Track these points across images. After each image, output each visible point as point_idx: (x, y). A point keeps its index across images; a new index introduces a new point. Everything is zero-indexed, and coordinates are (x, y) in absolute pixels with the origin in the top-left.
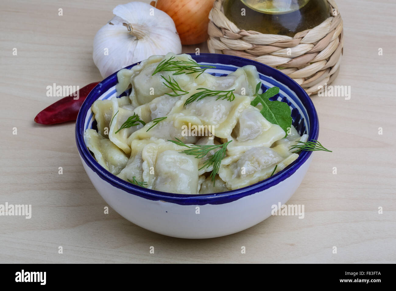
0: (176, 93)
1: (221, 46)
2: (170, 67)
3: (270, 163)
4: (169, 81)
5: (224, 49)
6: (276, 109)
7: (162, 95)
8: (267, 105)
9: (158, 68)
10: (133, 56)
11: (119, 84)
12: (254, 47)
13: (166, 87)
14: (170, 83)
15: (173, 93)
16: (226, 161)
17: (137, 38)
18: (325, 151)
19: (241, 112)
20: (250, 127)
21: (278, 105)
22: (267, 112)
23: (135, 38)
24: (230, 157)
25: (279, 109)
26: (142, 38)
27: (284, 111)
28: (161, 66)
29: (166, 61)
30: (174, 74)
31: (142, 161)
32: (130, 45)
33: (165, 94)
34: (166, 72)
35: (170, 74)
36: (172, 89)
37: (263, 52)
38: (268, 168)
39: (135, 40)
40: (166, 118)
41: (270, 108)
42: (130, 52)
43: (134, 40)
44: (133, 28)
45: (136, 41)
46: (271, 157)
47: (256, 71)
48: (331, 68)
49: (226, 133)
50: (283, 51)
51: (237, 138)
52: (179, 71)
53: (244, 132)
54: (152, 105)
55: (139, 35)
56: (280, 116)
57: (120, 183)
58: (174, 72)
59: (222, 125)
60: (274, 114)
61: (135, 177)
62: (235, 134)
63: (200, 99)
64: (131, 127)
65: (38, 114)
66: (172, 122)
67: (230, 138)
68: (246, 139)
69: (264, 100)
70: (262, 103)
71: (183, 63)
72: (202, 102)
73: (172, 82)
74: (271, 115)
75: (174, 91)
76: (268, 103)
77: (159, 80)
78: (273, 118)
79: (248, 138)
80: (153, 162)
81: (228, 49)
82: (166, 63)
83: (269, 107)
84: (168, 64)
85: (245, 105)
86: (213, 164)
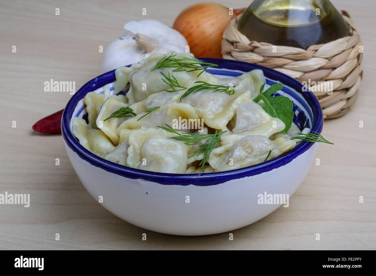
0: (173, 89)
2: (170, 64)
3: (264, 149)
4: (168, 78)
6: (278, 104)
7: (160, 91)
8: (269, 101)
9: (157, 64)
11: (116, 81)
12: (265, 60)
13: (165, 84)
14: (169, 80)
15: (171, 89)
16: (218, 150)
17: (146, 50)
18: (326, 142)
19: (239, 104)
20: (248, 119)
21: (280, 100)
22: (268, 108)
23: (144, 51)
24: (222, 146)
25: (280, 104)
26: (150, 51)
27: (285, 106)
28: (161, 63)
29: (166, 58)
30: (174, 71)
31: (128, 146)
32: (138, 58)
33: (163, 90)
34: (166, 68)
35: (169, 71)
36: (171, 85)
37: (274, 65)
38: (262, 154)
39: (144, 53)
40: (159, 107)
41: (272, 104)
43: (142, 53)
44: (140, 38)
46: (266, 144)
47: (263, 75)
48: (347, 90)
49: (221, 124)
51: (233, 130)
52: (180, 68)
53: (240, 124)
54: (148, 100)
55: (147, 47)
56: (282, 111)
57: (99, 161)
58: (174, 69)
59: (218, 116)
60: (275, 109)
61: (119, 161)
62: (231, 126)
63: (197, 91)
64: (122, 118)
65: (37, 123)
66: (165, 112)
67: (225, 129)
68: (243, 131)
69: (265, 97)
70: (264, 100)
71: (185, 60)
72: (199, 93)
73: (171, 78)
74: (272, 110)
75: (172, 87)
76: (270, 99)
77: (158, 77)
78: (274, 113)
79: (244, 130)
80: (140, 147)
82: (167, 60)
83: (270, 103)
84: (169, 61)
85: (245, 98)
86: (204, 153)
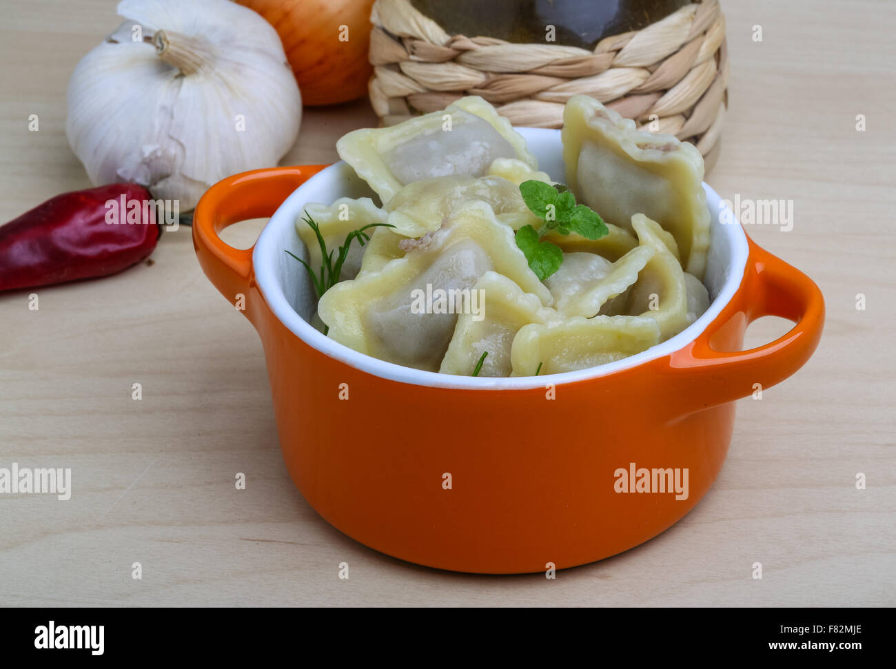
1: (401, 86)
5: (411, 91)
10: (172, 116)
12: (490, 81)
17: (181, 70)
23: (176, 72)
26: (193, 72)
32: (163, 90)
37: (513, 93)
39: (177, 77)
42: (164, 108)
43: (172, 79)
44: (168, 42)
45: (177, 82)
48: (698, 137)
50: (568, 88)
55: (184, 63)
81: (421, 90)
